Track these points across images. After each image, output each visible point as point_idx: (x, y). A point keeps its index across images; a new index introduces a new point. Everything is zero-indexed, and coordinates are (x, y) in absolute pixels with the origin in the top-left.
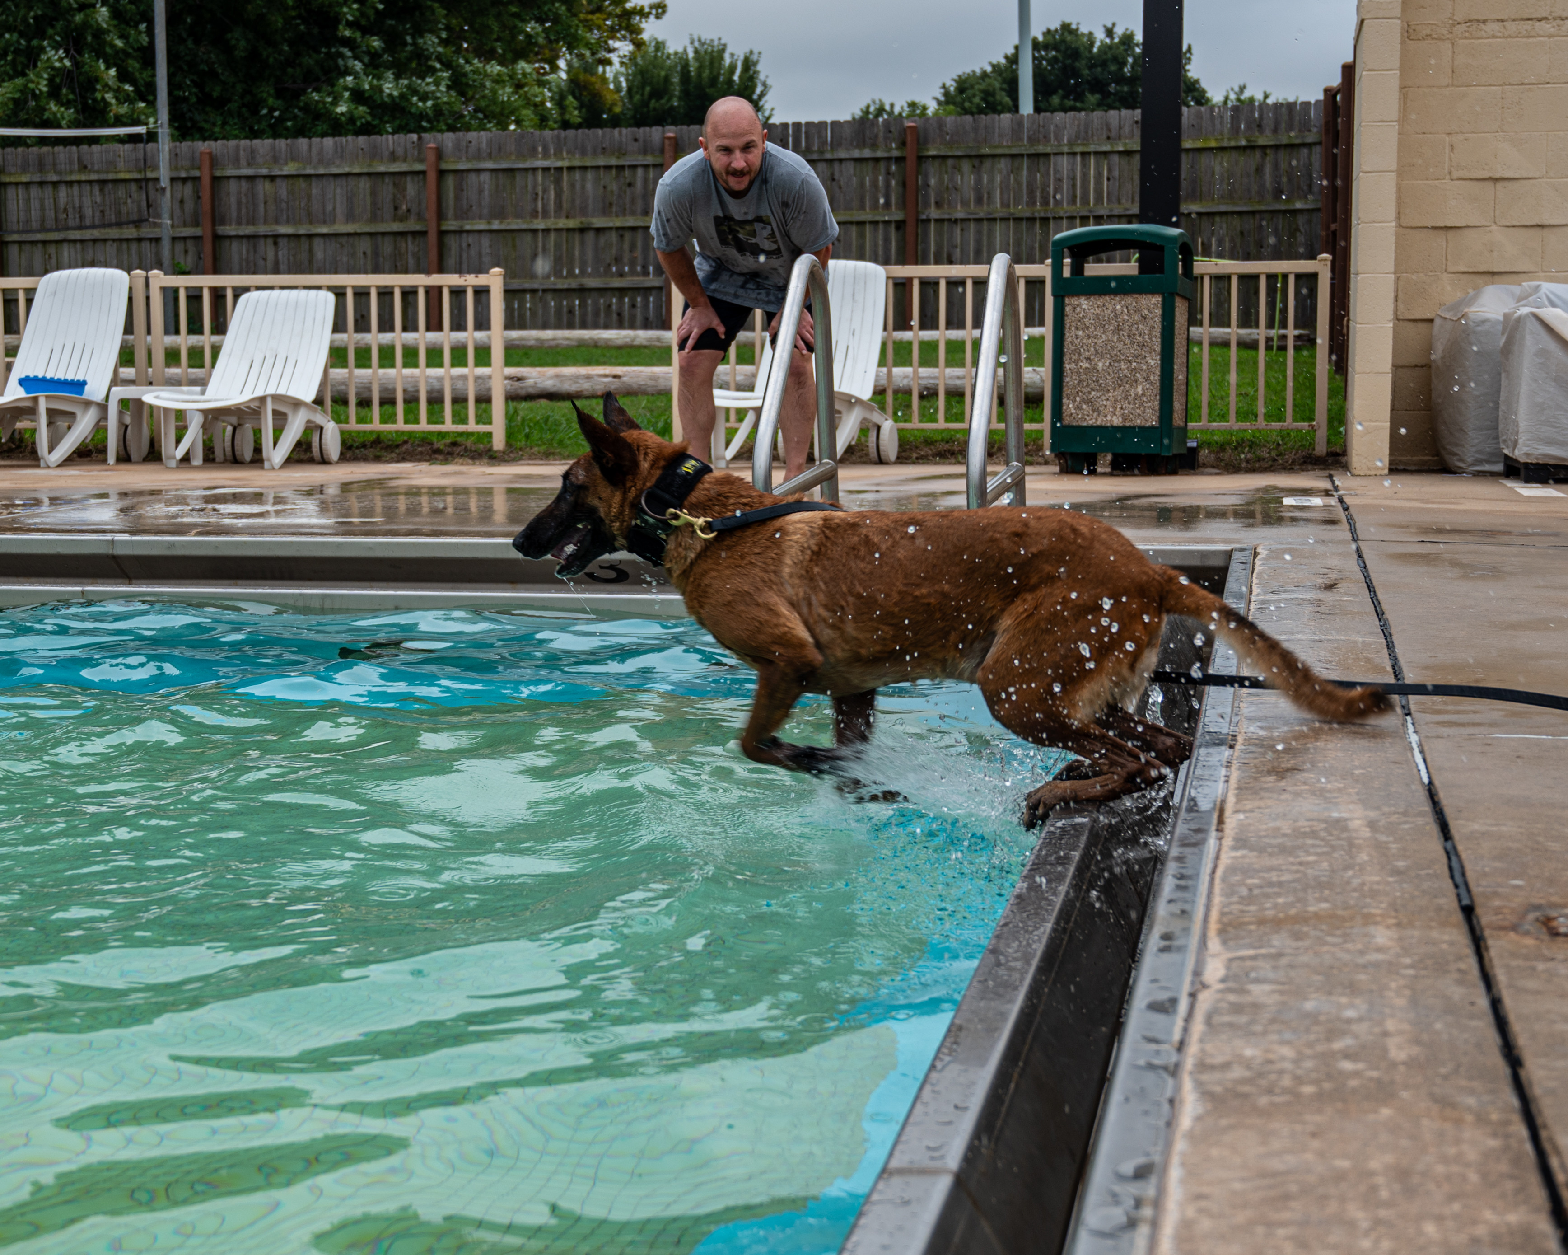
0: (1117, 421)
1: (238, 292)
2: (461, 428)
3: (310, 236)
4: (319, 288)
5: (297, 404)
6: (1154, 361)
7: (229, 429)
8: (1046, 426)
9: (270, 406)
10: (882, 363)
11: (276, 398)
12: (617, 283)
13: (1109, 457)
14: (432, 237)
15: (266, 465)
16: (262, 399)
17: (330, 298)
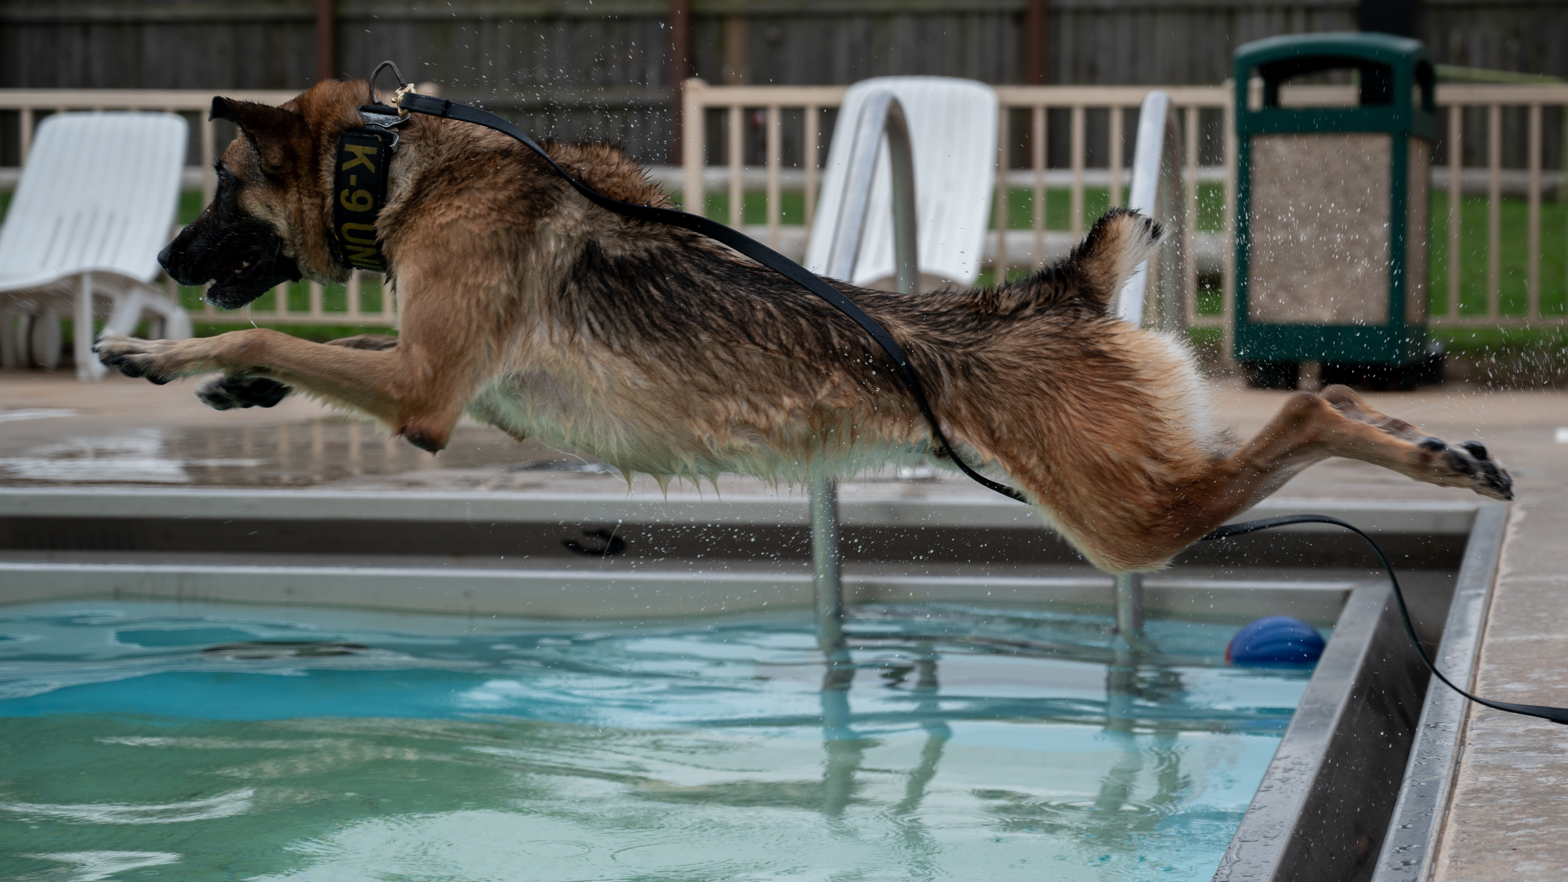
0: (1325, 315)
1: (41, 114)
2: (372, 319)
3: (139, 24)
4: (159, 110)
5: (127, 283)
6: (1381, 229)
7: (24, 321)
8: (1226, 321)
9: (88, 288)
10: (992, 224)
11: (99, 275)
12: (601, 97)
13: (1316, 367)
14: (324, 27)
15: (82, 373)
16: (76, 278)
17: (178, 128)
